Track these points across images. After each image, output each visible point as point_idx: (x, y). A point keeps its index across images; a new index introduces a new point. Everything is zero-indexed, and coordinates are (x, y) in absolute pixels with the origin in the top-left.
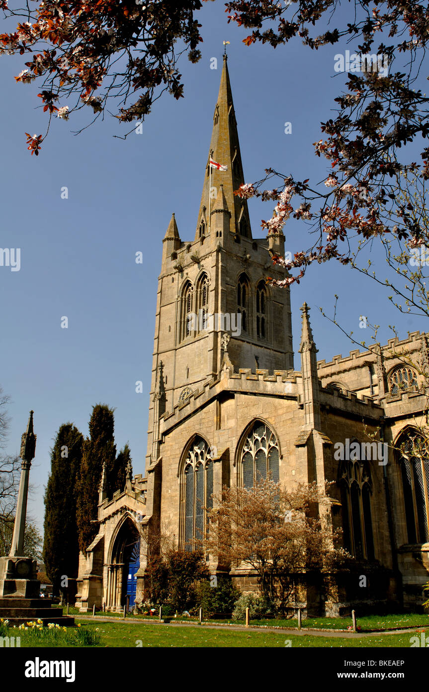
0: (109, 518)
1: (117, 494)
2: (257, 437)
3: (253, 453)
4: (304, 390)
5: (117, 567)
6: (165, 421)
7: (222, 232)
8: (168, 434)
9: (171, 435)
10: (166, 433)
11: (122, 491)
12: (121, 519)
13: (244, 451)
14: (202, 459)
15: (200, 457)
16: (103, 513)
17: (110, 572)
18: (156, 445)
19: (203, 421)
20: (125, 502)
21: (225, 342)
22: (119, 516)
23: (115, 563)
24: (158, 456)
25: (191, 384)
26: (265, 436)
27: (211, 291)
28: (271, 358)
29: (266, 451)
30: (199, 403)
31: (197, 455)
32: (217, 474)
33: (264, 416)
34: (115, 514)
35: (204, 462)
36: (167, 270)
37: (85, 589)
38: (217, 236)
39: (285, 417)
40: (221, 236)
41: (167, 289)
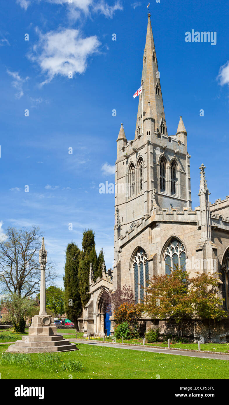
0: (95, 291)
1: (98, 279)
2: (173, 247)
3: (171, 255)
4: (201, 218)
5: (101, 314)
6: (121, 240)
7: (150, 132)
8: (123, 247)
9: (125, 247)
10: (122, 247)
11: (101, 277)
12: (101, 291)
13: (165, 254)
14: (142, 259)
15: (141, 259)
16: (92, 289)
17: (97, 317)
18: (117, 253)
19: (142, 239)
20: (102, 283)
21: (153, 193)
22: (100, 290)
23: (99, 313)
24: (118, 259)
25: (135, 221)
26: (177, 246)
27: (145, 168)
28: (179, 205)
29: (178, 254)
30: (140, 229)
31: (139, 258)
32: (151, 268)
33: (177, 235)
34: (98, 289)
35: (143, 261)
36: (120, 158)
37: (85, 325)
38: (148, 134)
39: (190, 234)
40: (149, 134)
41: (120, 169)
